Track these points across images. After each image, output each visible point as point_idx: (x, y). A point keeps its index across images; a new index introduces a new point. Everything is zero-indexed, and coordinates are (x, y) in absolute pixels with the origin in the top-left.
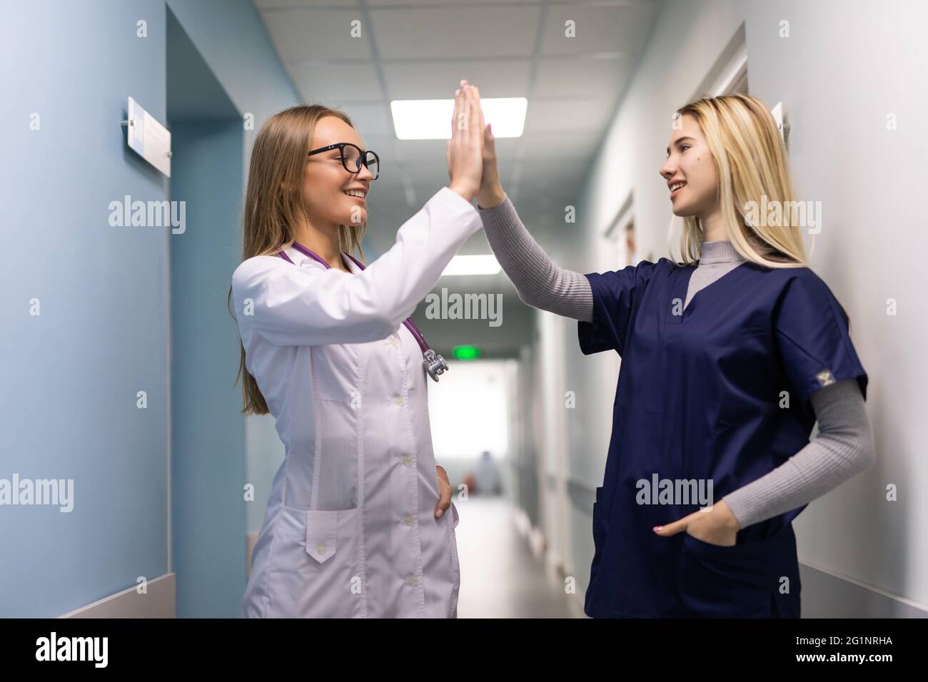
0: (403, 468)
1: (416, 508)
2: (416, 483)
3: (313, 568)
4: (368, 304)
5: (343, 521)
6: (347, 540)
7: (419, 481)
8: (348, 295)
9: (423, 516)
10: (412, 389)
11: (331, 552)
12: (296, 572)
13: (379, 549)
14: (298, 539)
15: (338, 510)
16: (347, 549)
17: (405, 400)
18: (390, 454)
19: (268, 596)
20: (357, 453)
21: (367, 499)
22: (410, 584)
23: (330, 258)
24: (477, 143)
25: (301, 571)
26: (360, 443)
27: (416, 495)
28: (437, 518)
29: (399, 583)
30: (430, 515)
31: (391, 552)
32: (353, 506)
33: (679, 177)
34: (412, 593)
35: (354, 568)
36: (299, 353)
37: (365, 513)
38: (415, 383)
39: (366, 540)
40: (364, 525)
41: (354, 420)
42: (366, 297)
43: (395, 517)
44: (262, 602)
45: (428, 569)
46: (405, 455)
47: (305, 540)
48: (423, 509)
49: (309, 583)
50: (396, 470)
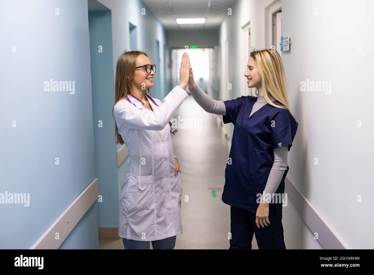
0: (165, 162)
1: (169, 173)
2: (169, 166)
3: (140, 192)
4: (156, 122)
5: (148, 179)
6: (149, 184)
7: (170, 165)
8: (150, 119)
9: (171, 175)
10: (167, 138)
11: (145, 188)
12: (135, 193)
13: (159, 186)
14: (136, 184)
15: (147, 176)
16: (150, 186)
17: (165, 142)
18: (161, 159)
19: (128, 199)
20: (152, 159)
21: (155, 172)
22: (167, 194)
23: (142, 98)
24: (188, 72)
25: (137, 193)
26: (153, 156)
27: (169, 169)
28: (175, 175)
29: (164, 194)
30: (173, 174)
31: (162, 186)
32: (151, 174)
33: (249, 77)
34: (168, 197)
35: (152, 191)
36: (134, 131)
37: (154, 176)
38: (168, 136)
39: (155, 183)
40: (154, 179)
41: (150, 149)
42: (156, 120)
43: (163, 176)
44: (126, 200)
45: (172, 190)
46: (166, 158)
47: (138, 184)
48: (171, 173)
49: (139, 196)
50: (163, 163)
